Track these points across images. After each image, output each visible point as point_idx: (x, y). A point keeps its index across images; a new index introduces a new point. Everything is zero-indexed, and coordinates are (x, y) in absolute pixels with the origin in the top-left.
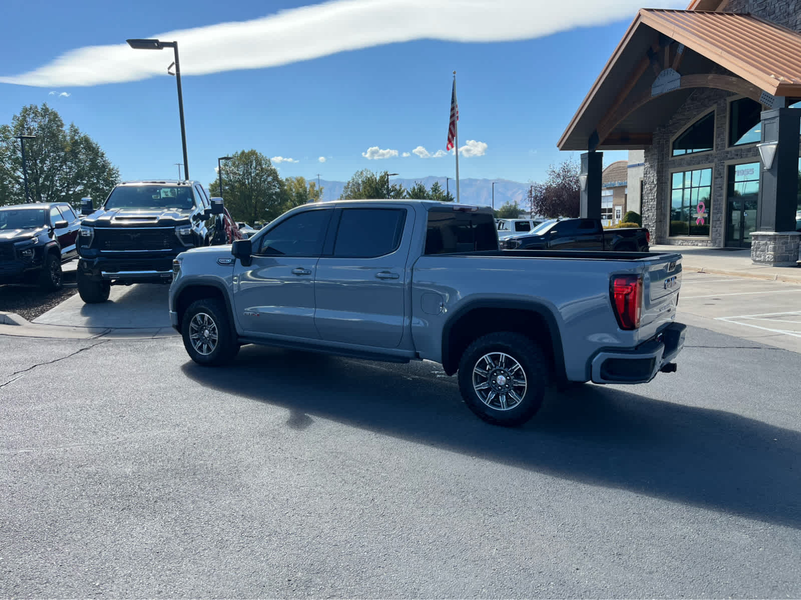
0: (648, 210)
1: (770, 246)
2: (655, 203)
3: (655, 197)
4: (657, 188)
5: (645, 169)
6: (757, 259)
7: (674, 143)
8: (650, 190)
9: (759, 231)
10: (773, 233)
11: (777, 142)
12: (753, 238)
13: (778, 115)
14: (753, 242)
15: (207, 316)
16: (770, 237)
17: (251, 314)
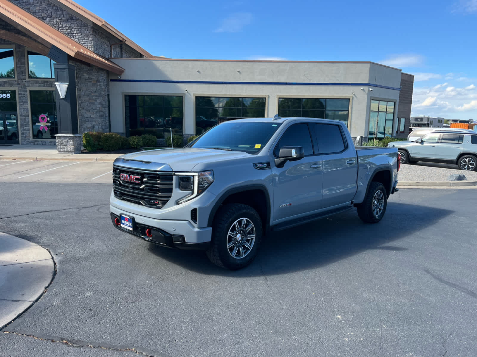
1: (70, 143)
6: (62, 150)
9: (61, 134)
10: (72, 135)
11: (68, 83)
12: (57, 138)
13: (67, 67)
14: (57, 140)
15: (245, 219)
16: (70, 137)
17: (286, 205)
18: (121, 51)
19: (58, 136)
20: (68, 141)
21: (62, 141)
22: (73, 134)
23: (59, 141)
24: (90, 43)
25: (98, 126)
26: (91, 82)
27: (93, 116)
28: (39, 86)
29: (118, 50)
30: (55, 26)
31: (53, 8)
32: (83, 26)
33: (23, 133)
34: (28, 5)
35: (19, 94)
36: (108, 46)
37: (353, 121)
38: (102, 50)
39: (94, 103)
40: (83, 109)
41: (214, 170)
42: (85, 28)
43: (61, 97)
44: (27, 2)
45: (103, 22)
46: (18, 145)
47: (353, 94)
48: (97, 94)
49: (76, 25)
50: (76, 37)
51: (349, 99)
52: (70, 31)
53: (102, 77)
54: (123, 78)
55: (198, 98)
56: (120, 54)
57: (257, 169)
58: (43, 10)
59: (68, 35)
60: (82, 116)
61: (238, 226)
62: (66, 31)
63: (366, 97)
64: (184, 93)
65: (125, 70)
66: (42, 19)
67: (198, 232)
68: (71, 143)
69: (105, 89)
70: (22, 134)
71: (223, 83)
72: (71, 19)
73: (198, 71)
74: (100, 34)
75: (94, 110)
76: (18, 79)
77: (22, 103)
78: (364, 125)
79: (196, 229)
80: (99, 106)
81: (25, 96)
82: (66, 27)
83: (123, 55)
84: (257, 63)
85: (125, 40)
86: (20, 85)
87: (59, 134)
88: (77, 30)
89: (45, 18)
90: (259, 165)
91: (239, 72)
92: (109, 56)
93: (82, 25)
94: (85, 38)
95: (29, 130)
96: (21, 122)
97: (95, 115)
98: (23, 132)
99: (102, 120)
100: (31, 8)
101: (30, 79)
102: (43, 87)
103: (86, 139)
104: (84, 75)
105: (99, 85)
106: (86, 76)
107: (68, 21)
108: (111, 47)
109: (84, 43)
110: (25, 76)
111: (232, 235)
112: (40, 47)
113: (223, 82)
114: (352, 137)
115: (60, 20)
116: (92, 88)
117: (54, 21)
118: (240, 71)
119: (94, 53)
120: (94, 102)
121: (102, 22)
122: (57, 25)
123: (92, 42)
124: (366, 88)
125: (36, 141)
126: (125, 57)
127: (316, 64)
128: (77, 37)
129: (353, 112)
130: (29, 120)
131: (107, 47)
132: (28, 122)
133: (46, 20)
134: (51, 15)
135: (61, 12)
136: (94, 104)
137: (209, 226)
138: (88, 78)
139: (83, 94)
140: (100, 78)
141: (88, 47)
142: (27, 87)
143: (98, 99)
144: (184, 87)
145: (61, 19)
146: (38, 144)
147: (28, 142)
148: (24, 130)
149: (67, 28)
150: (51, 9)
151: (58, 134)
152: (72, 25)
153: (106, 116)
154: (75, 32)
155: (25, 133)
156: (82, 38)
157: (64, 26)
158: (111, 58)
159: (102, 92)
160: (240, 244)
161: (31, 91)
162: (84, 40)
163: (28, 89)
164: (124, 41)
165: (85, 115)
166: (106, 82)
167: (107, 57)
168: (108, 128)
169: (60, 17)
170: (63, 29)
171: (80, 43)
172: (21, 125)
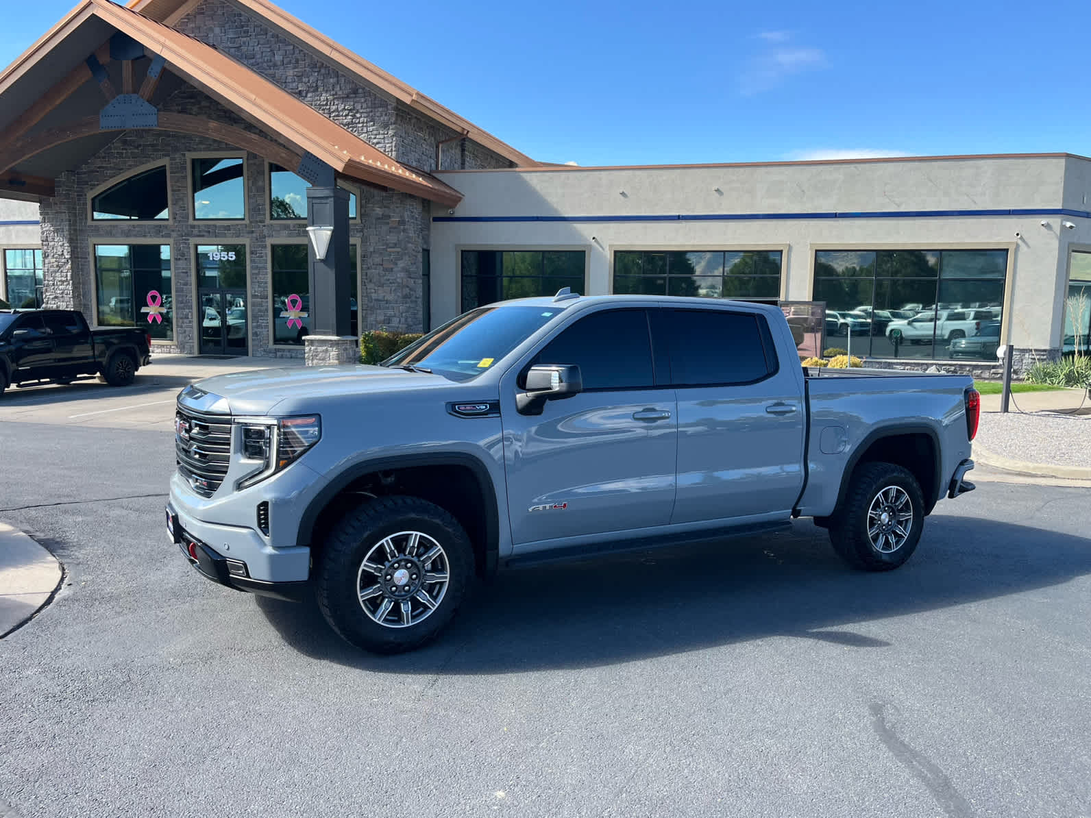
0: (56, 297)
2: (70, 287)
3: (69, 278)
4: (72, 264)
5: (43, 233)
7: (93, 200)
8: (57, 266)
9: (315, 335)
10: (335, 338)
11: (332, 228)
12: (306, 343)
13: (332, 195)
14: (307, 349)
15: (415, 535)
16: (331, 342)
17: (548, 508)
18: (463, 155)
19: (308, 340)
20: (327, 351)
21: (316, 349)
22: (337, 336)
23: (310, 350)
24: (391, 141)
25: (398, 320)
26: (388, 223)
27: (390, 297)
28: (289, 236)
29: (456, 152)
30: (323, 110)
31: (320, 71)
32: (377, 106)
33: (256, 332)
34: (272, 68)
35: (252, 253)
36: (431, 146)
37: (1016, 307)
38: (416, 155)
39: (392, 269)
40: (371, 281)
41: (322, 415)
42: (381, 109)
43: (318, 257)
44: (271, 61)
45: (414, 96)
46: (245, 357)
47: (1019, 236)
48: (399, 250)
49: (364, 106)
50: (362, 130)
51: (1007, 250)
52: (352, 119)
53: (412, 212)
54: (457, 215)
55: (620, 256)
56: (459, 161)
57: (456, 416)
58: (300, 77)
59: (348, 128)
60: (367, 296)
61: (391, 550)
62: (344, 118)
63: (1055, 244)
64: (588, 243)
65: (463, 195)
66: (299, 95)
67: (271, 557)
68: (333, 355)
69: (417, 239)
70: (255, 334)
71: (679, 218)
72: (354, 93)
73: (623, 194)
74: (413, 121)
75: (391, 283)
76: (251, 222)
77: (256, 271)
78: (1049, 318)
79: (269, 550)
80: (402, 274)
81: (262, 257)
82: (346, 110)
83: (467, 163)
84: (763, 170)
85: (468, 132)
86: (254, 235)
87: (311, 335)
88: (366, 115)
89: (304, 94)
90: (463, 408)
91: (717, 190)
92: (433, 166)
93: (375, 104)
94: (381, 132)
95: (267, 327)
96: (253, 311)
97: (393, 295)
98: (256, 330)
99: (408, 305)
100: (279, 73)
101: (272, 222)
102: (297, 236)
103: (366, 347)
104: (374, 210)
105: (404, 230)
106: (379, 211)
107: (348, 97)
108: (437, 147)
109: (378, 143)
110: (264, 214)
111: (373, 571)
112: (284, 155)
113: (679, 216)
114: (1017, 348)
115: (333, 95)
116: (388, 237)
117: (322, 98)
118: (721, 189)
119: (397, 162)
120: (392, 266)
121: (412, 96)
122: (328, 107)
123: (394, 139)
124: (1055, 221)
125: (279, 350)
126: (471, 168)
127: (917, 164)
128: (365, 130)
129: (1019, 283)
130: (267, 306)
131: (428, 148)
132: (267, 310)
133: (306, 96)
134: (317, 86)
135: (335, 79)
136: (392, 271)
137: (300, 543)
138: (383, 215)
139: (372, 249)
140: (407, 214)
141: (385, 151)
142: (267, 238)
143: (399, 260)
144: (588, 231)
145: (336, 94)
146: (282, 357)
147: (265, 351)
148: (258, 327)
149: (347, 112)
150: (316, 74)
151: (308, 335)
152: (358, 106)
153: (416, 297)
154: (362, 120)
155: (260, 332)
156: (375, 132)
157: (340, 109)
158: (437, 171)
159: (410, 245)
160: (403, 593)
161: (274, 247)
162: (378, 137)
163: (269, 242)
164: (465, 132)
165: (373, 295)
166: (419, 223)
167: (427, 169)
168: (420, 324)
169: (333, 90)
170: (338, 116)
171: (371, 143)
172: (252, 317)
